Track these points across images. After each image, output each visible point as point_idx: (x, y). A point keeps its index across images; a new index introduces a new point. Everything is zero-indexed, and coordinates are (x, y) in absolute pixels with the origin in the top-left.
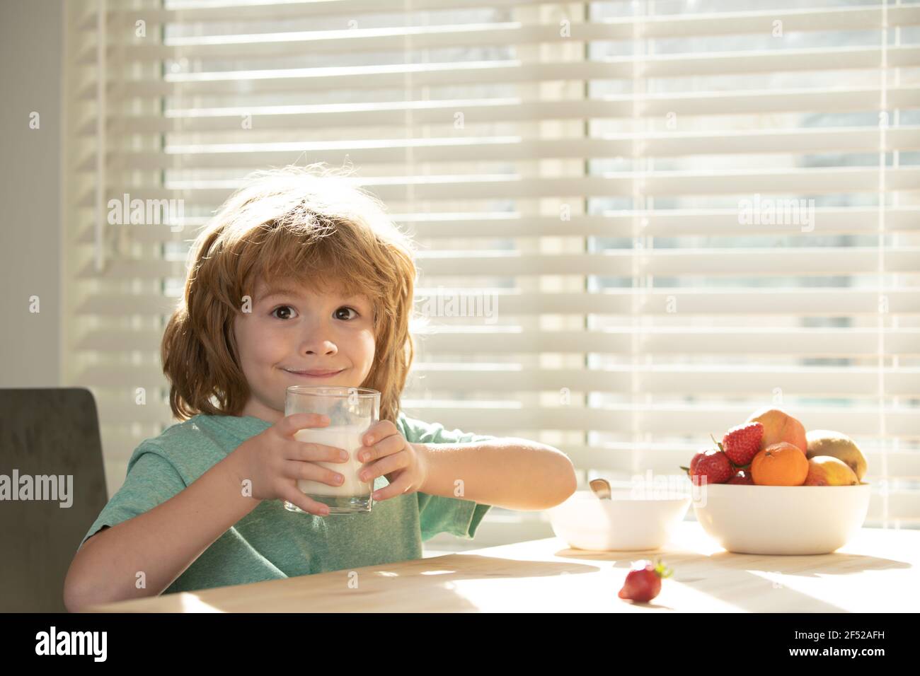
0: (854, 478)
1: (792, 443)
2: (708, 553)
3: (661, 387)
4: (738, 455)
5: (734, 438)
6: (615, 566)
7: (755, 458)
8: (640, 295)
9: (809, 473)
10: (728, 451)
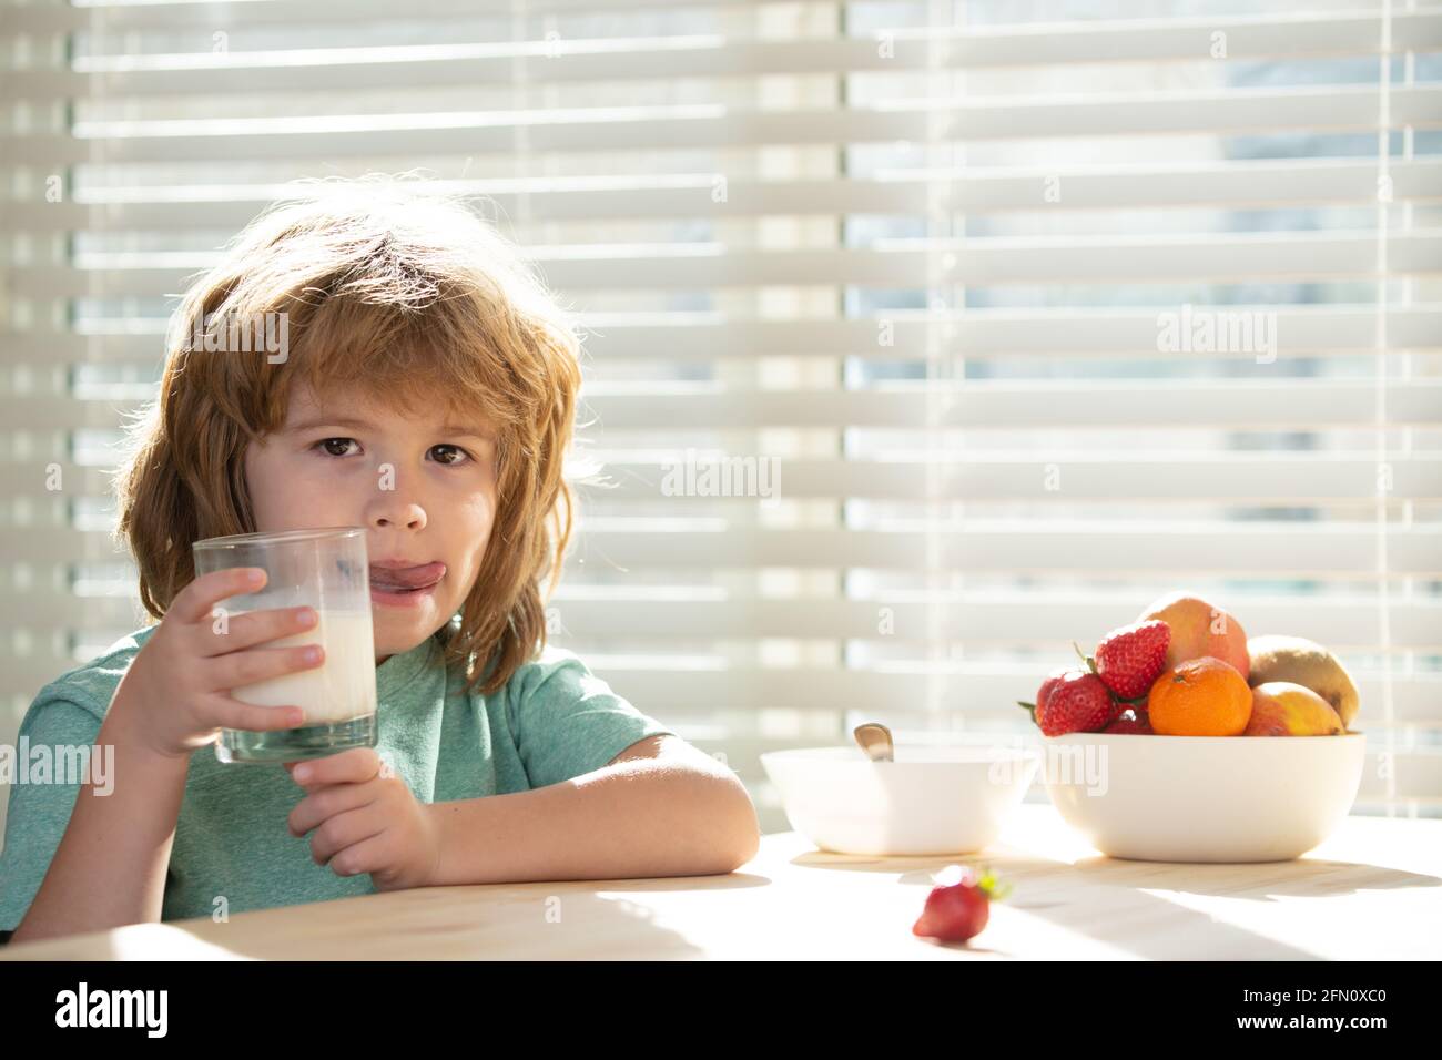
0: (1337, 723)
1: (1223, 658)
2: (1070, 859)
3: (978, 560)
4: (1125, 680)
5: (1116, 649)
6: (901, 881)
7: (1156, 686)
8: (942, 392)
9: (1254, 713)
10: (1106, 673)
